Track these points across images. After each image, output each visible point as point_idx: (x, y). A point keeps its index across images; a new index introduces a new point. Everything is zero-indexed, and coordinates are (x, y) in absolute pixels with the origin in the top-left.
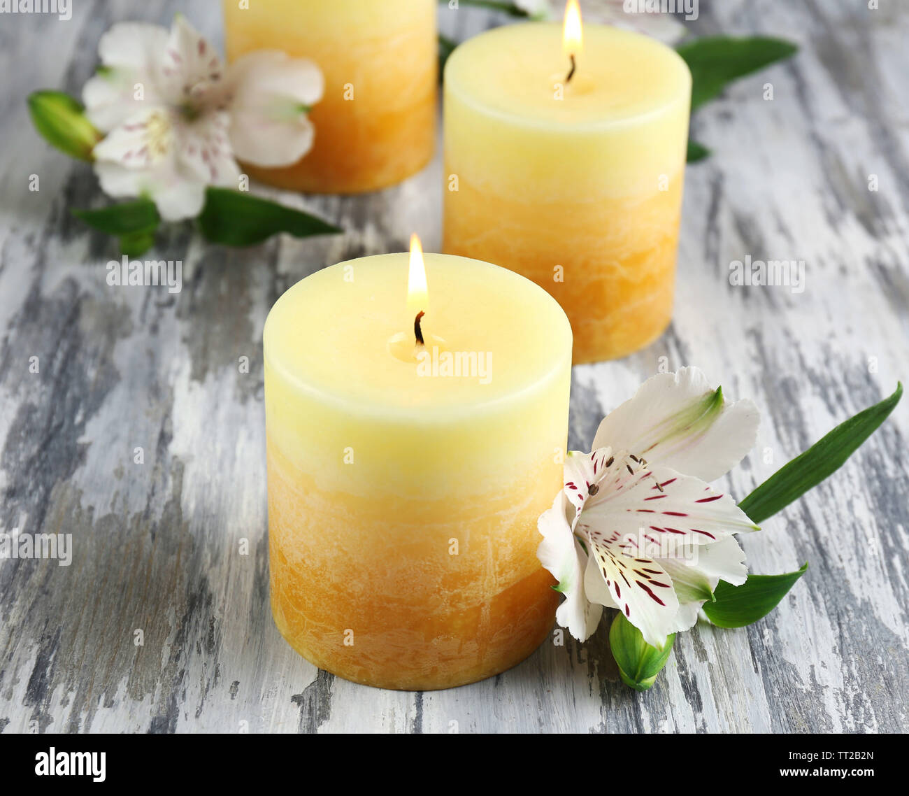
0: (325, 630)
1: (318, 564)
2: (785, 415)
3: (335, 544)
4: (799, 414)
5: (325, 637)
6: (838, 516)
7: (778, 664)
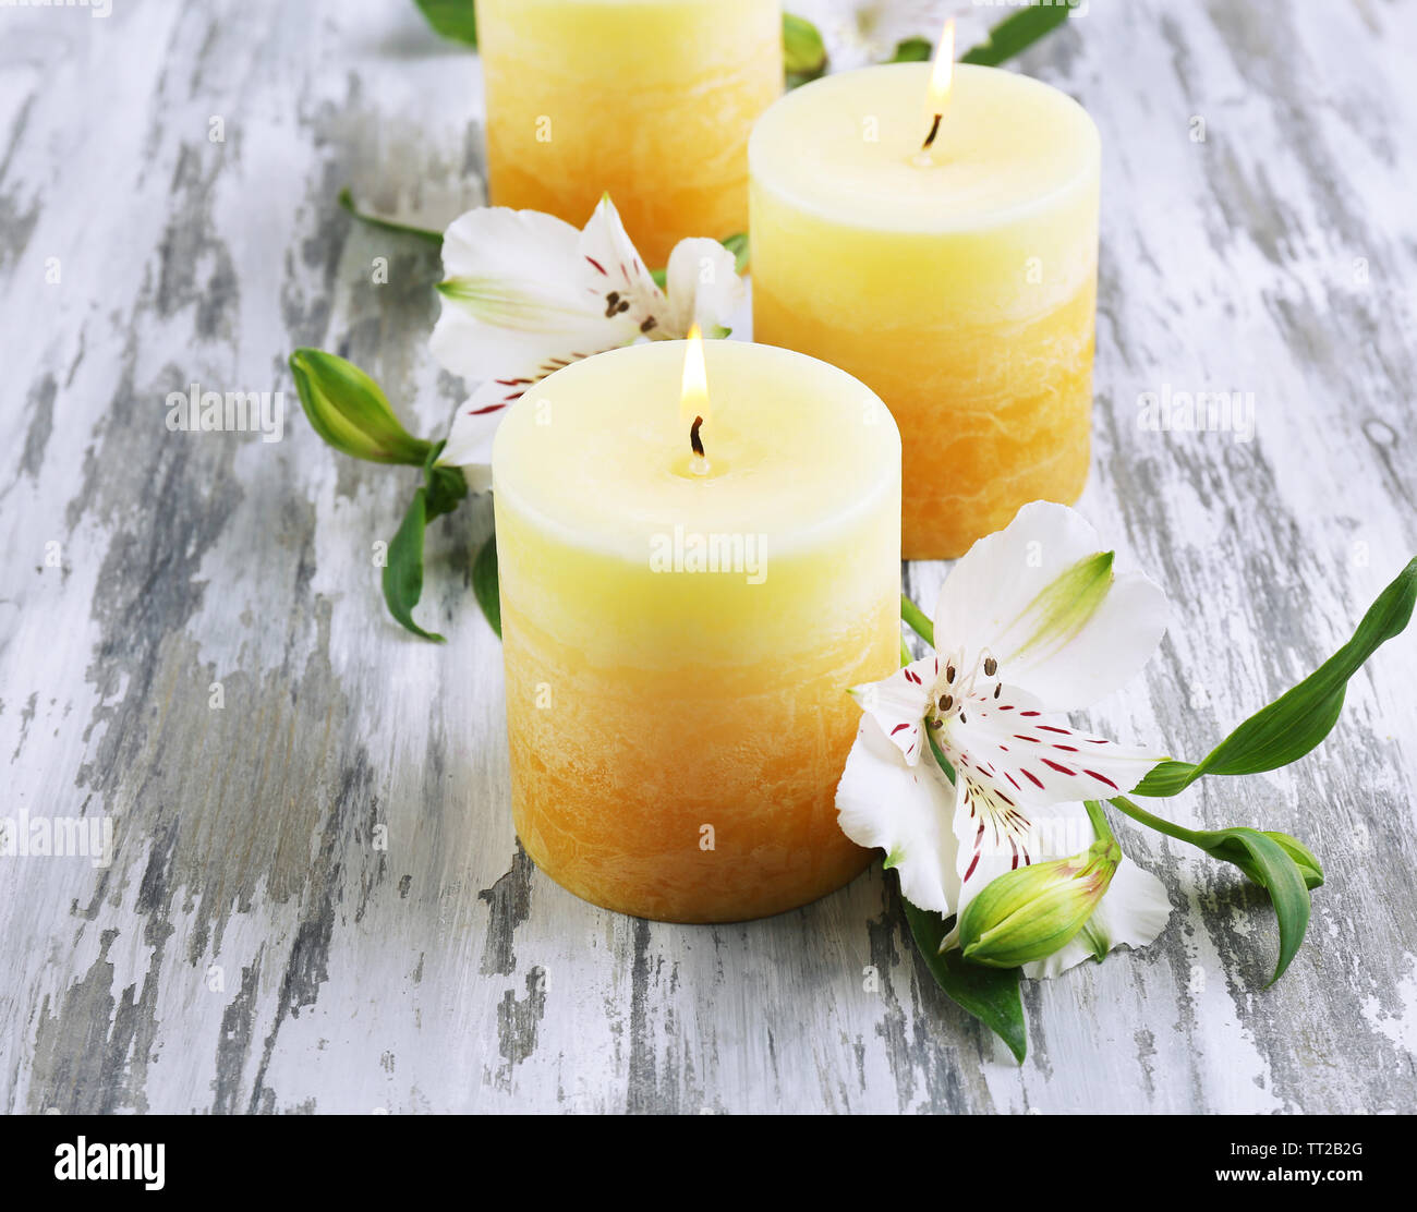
0: (606, 854)
1: (593, 766)
2: (1141, 510)
3: (617, 736)
4: (1161, 508)
5: (606, 863)
6: (1208, 640)
7: (1119, 832)
